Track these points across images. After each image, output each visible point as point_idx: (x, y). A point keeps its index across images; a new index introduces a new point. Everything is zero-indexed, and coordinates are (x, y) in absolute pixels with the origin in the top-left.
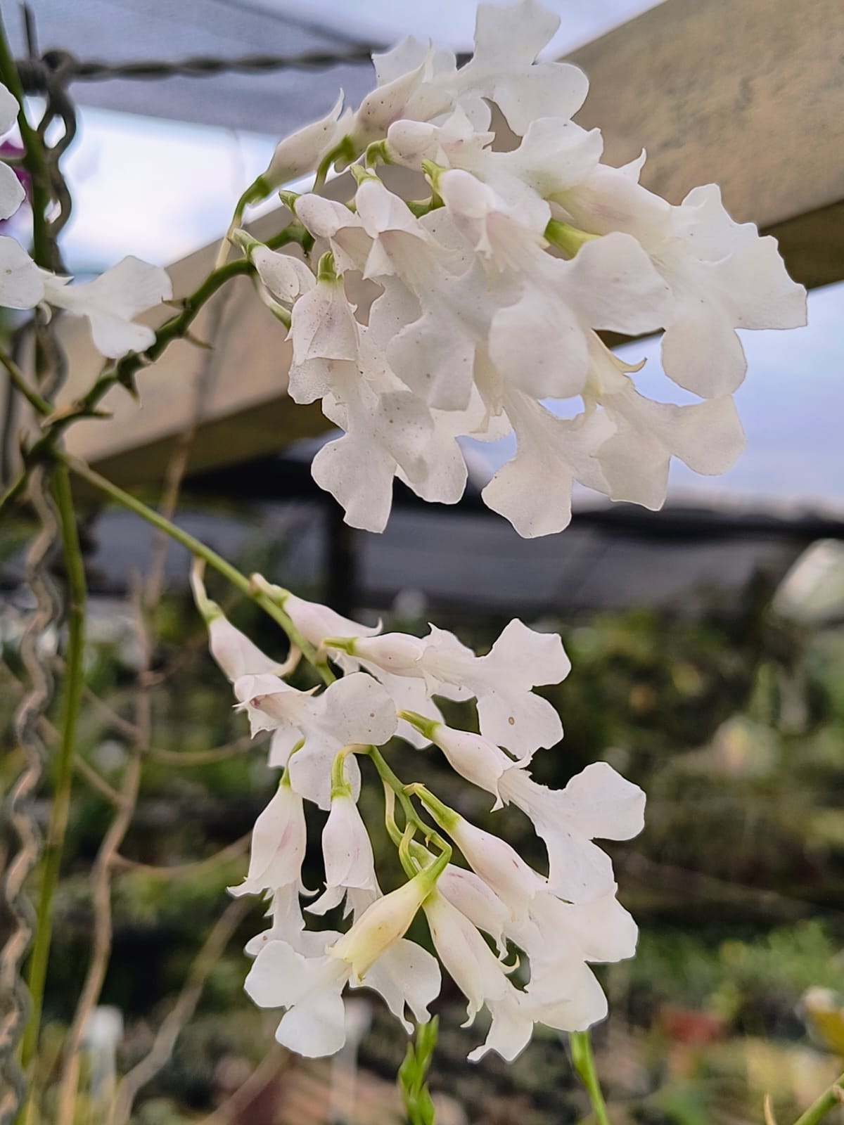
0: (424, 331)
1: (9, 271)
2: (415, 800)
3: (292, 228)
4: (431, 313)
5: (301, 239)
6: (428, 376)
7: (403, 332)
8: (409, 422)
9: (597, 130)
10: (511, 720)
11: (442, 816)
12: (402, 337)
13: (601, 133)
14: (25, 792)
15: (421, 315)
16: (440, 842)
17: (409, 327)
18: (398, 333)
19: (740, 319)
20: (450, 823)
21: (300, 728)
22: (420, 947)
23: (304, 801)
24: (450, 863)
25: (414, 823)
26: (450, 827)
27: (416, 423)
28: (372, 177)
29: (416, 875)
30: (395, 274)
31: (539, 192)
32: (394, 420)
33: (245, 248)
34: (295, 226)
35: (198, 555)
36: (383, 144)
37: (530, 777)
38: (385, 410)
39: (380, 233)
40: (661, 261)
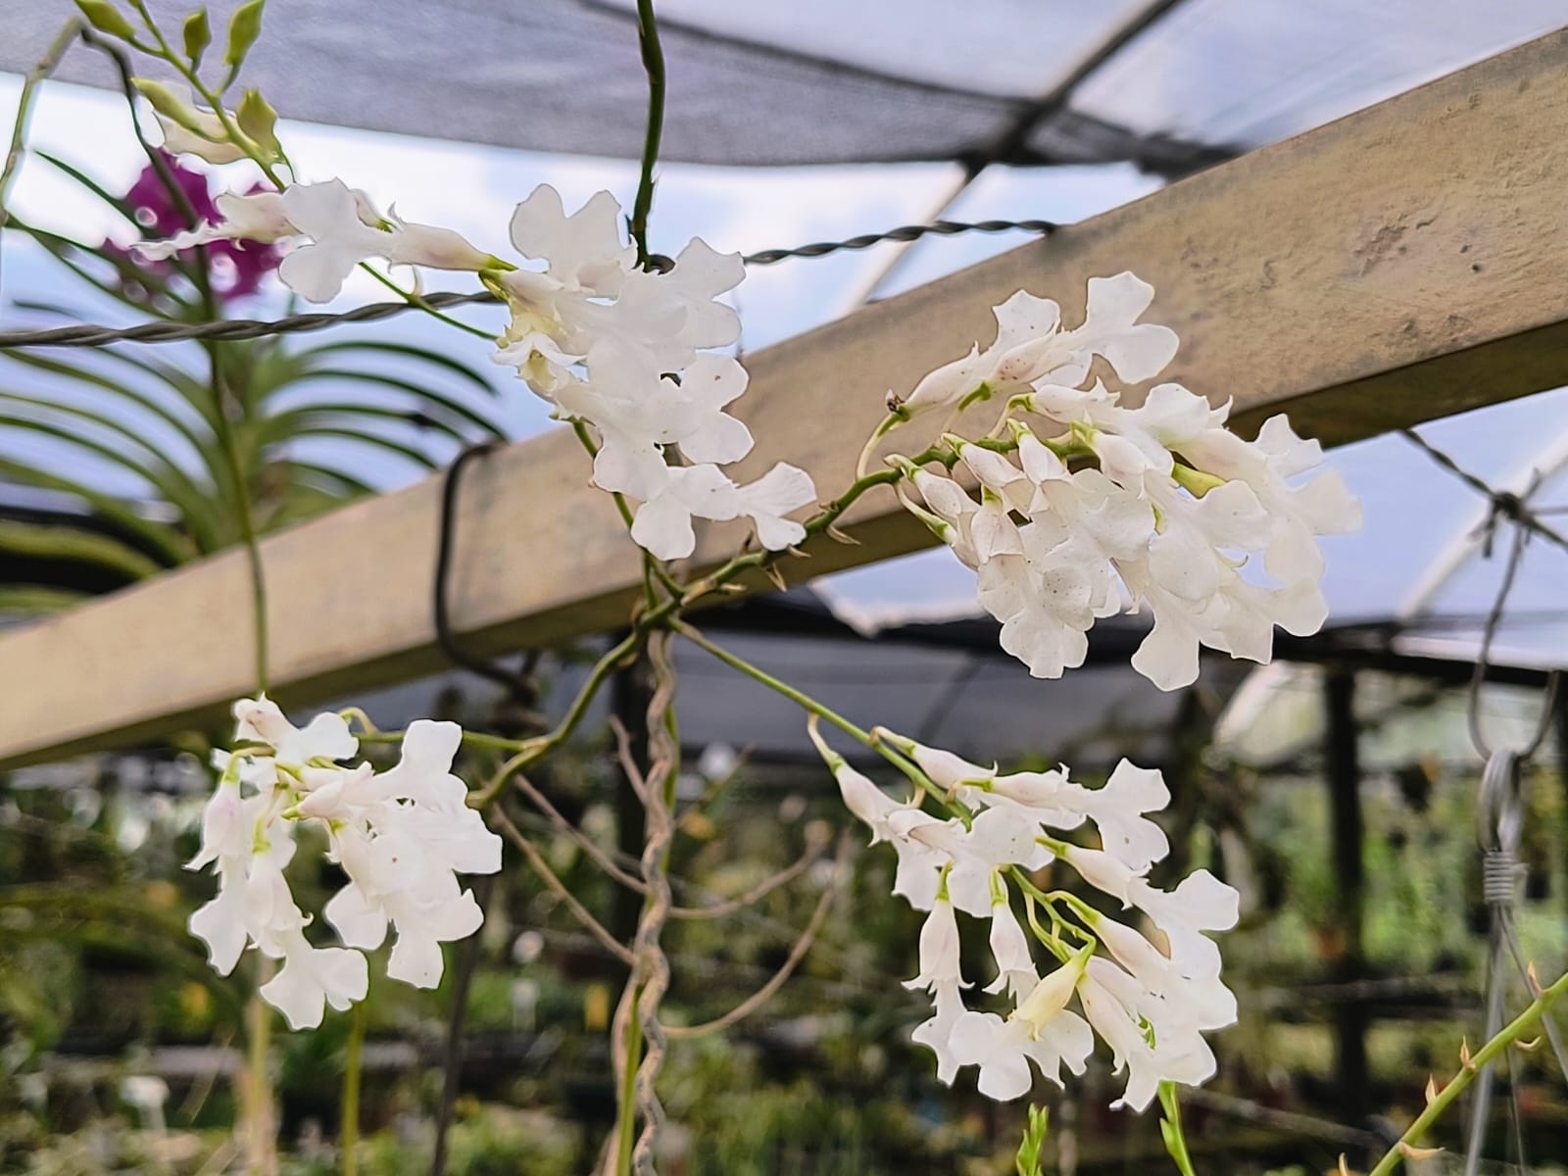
0: (1072, 550)
1: (713, 490)
2: (1059, 905)
3: (934, 450)
5: (945, 461)
9: (1205, 397)
10: (1127, 841)
11: (1086, 914)
14: (653, 925)
16: (1084, 935)
20: (1093, 921)
21: (949, 852)
22: (1076, 1016)
23: (956, 911)
24: (1094, 954)
25: (1059, 922)
26: (1093, 922)
28: (1028, 432)
29: (1069, 959)
30: (1049, 507)
31: (1161, 442)
33: (907, 472)
34: (936, 448)
35: (813, 710)
36: (1028, 398)
37: (1148, 884)
39: (1042, 482)
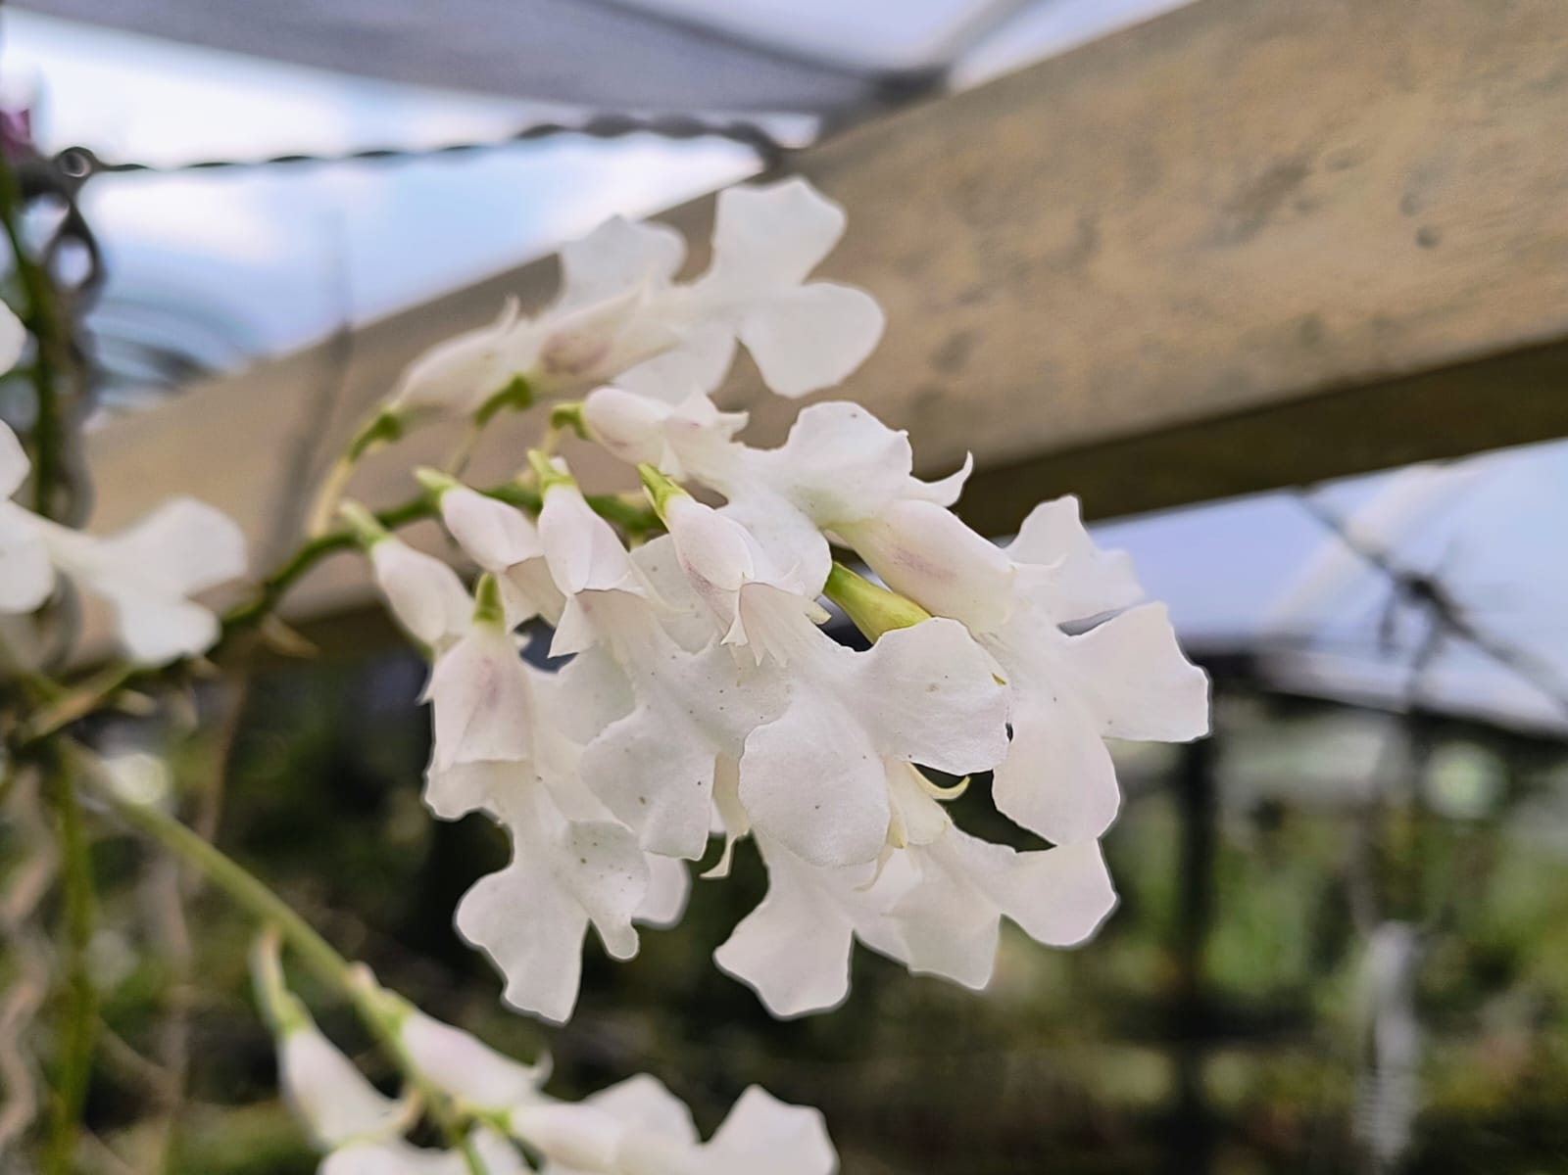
0: (636, 734)
4: (649, 707)
6: (643, 800)
7: (605, 735)
8: (611, 867)
12: (604, 742)
13: (908, 437)
15: (633, 709)
17: (616, 726)
18: (598, 735)
19: (1110, 723)
27: (621, 870)
28: (563, 481)
30: (596, 642)
31: (811, 519)
32: (587, 858)
36: (577, 411)
38: (575, 843)
39: (577, 594)
40: (996, 637)
